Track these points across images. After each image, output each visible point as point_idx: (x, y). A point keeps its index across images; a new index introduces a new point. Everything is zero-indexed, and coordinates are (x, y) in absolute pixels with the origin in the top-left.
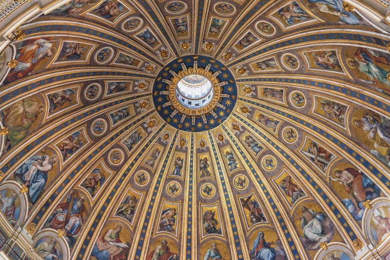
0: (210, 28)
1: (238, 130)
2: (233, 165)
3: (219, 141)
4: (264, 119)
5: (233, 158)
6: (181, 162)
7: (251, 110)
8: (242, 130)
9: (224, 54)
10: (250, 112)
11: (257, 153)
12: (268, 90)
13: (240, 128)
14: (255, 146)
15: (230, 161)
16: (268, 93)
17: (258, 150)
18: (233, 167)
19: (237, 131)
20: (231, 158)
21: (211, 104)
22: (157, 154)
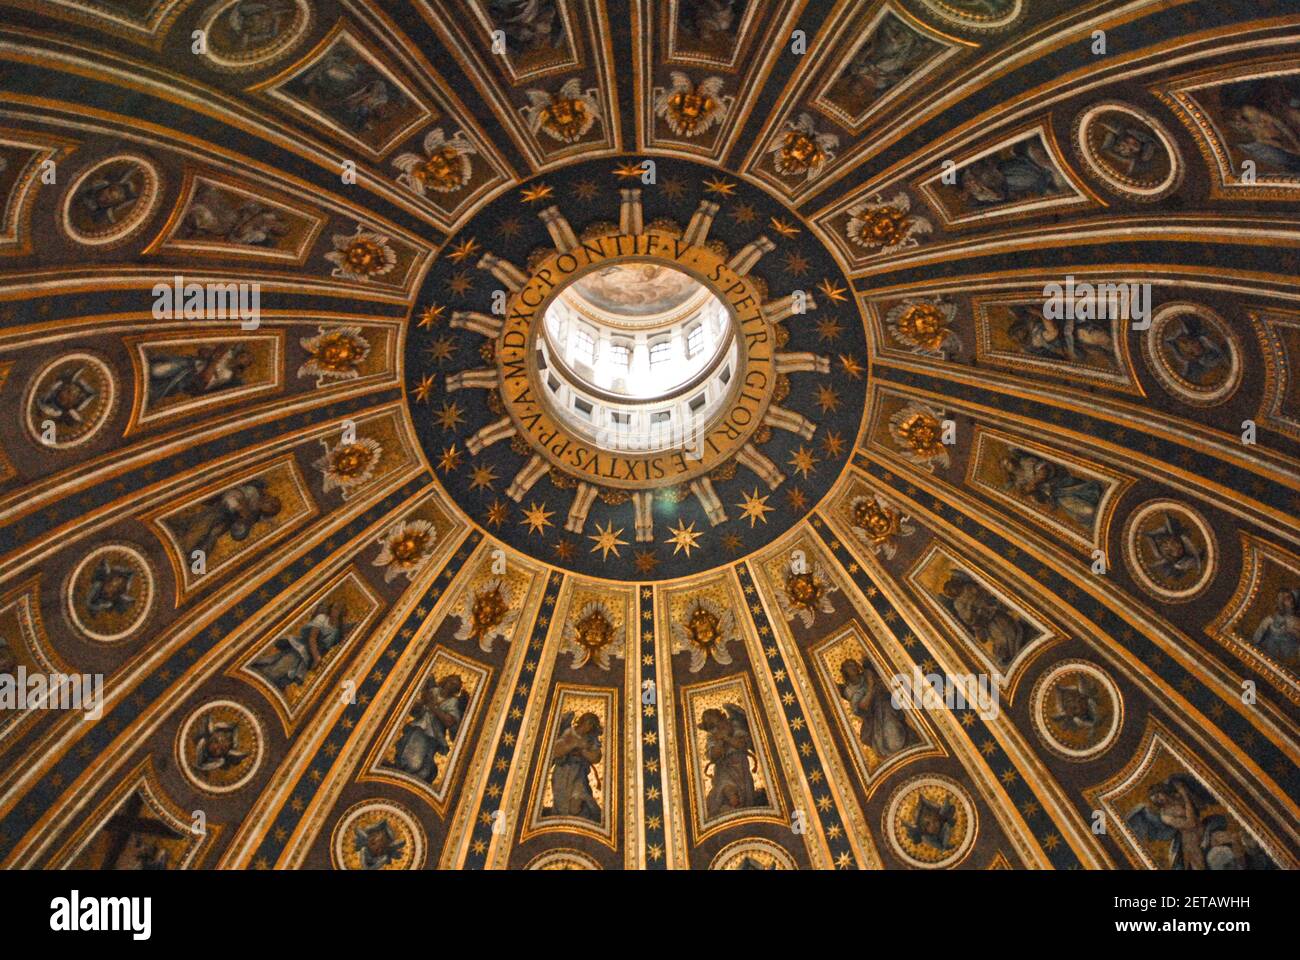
0: (1039, 459)
1: (481, 627)
2: (286, 665)
3: (387, 544)
4: (579, 742)
5: (324, 651)
6: (227, 375)
7: (605, 666)
8: (486, 646)
9: (883, 505)
10: (592, 663)
11: (400, 764)
12: (738, 732)
13: (492, 633)
14: (429, 739)
15: (305, 640)
16: (724, 734)
17: (416, 761)
18: (276, 670)
19: (468, 622)
20: (320, 636)
21: (573, 448)
22: (261, 236)
